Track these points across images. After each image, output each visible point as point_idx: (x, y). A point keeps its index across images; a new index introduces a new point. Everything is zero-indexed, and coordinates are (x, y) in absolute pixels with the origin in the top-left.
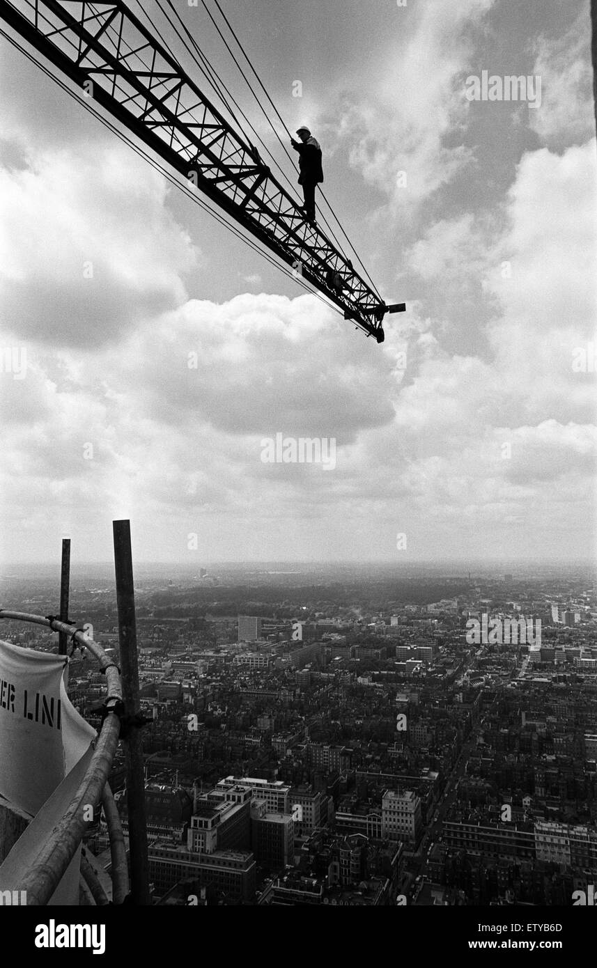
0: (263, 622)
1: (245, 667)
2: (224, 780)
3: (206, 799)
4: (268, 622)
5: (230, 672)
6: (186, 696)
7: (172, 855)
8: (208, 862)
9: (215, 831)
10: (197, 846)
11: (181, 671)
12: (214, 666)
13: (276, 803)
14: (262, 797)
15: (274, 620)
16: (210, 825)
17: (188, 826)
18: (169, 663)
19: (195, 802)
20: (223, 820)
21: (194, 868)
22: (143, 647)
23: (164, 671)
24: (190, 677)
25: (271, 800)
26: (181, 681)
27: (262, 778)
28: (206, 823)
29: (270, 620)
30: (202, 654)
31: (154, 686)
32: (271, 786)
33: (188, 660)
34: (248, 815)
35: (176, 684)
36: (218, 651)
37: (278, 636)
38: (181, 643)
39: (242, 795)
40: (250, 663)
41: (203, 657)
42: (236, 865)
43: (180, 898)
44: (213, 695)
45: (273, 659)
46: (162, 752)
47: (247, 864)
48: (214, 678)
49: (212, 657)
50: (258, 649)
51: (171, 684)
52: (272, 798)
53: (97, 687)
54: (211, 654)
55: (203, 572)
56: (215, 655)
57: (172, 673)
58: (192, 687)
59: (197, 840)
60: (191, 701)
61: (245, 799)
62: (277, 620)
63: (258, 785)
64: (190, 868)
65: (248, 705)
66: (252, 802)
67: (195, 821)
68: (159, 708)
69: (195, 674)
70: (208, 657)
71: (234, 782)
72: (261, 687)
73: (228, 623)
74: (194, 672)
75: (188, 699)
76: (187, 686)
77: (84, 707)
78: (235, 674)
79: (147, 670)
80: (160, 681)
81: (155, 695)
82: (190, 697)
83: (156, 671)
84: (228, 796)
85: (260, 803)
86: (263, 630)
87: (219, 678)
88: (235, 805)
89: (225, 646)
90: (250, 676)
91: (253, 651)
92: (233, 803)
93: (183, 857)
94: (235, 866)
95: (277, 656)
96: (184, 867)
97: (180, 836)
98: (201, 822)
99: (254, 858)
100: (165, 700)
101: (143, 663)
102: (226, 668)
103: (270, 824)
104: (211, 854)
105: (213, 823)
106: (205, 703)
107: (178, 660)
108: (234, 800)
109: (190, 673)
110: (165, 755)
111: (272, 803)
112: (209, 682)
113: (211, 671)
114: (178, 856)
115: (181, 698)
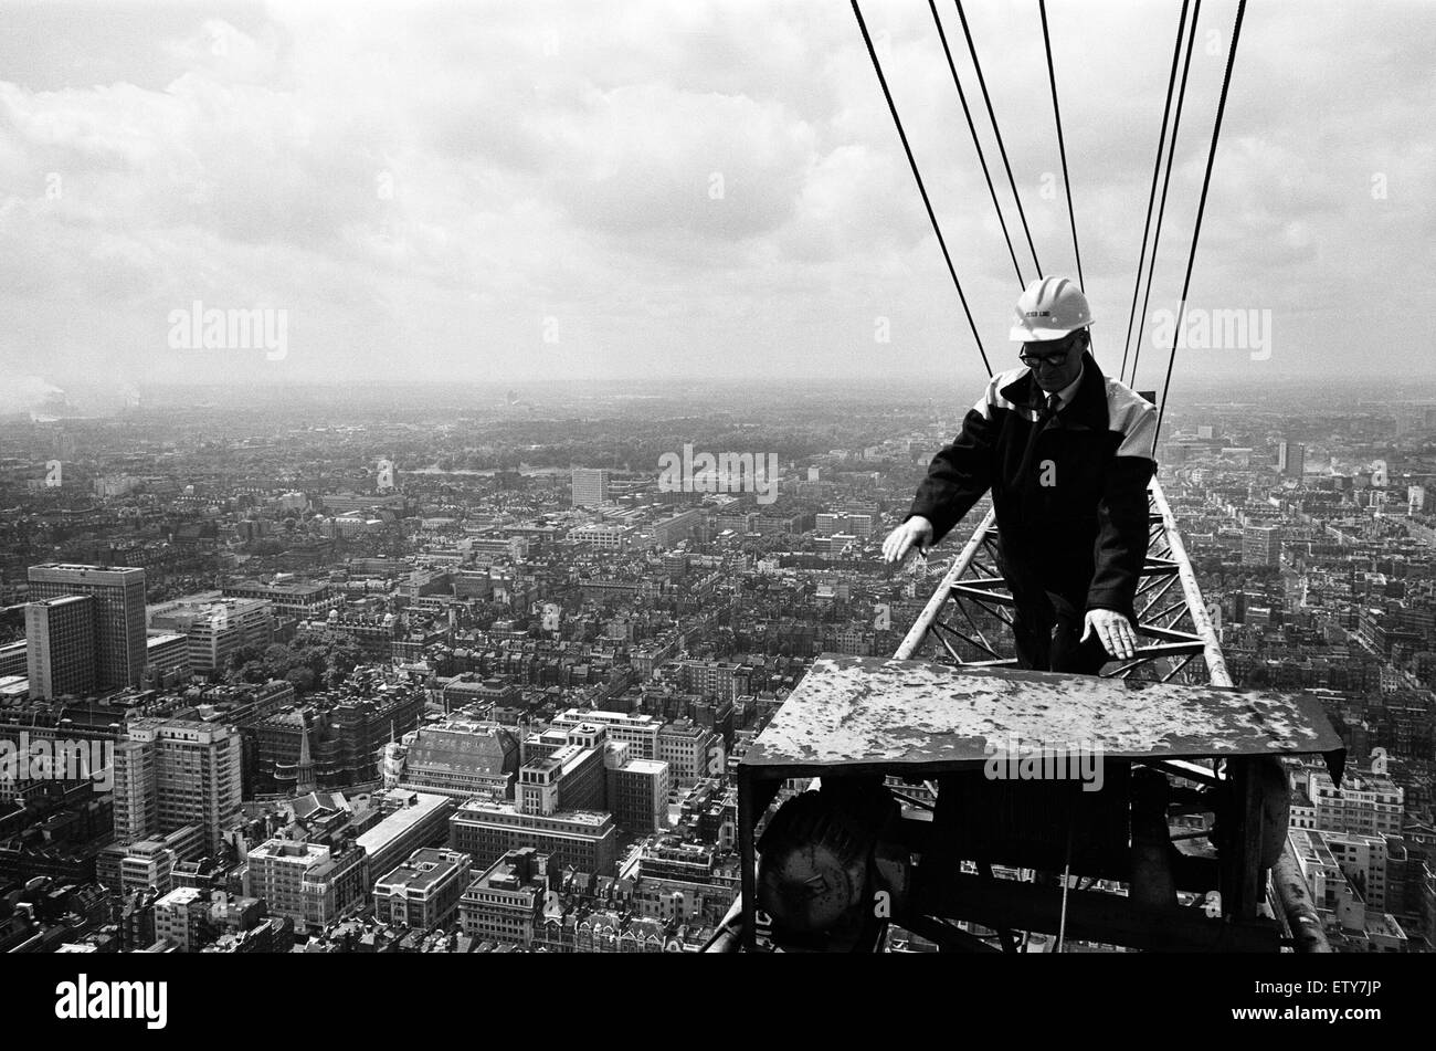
0: (611, 477)
1: (584, 547)
2: (563, 715)
3: (538, 742)
4: (617, 477)
5: (563, 554)
6: (498, 592)
7: (494, 818)
8: (546, 826)
9: (555, 787)
10: (530, 807)
11: (487, 555)
12: (538, 546)
13: (640, 746)
14: (619, 737)
15: (627, 472)
16: (547, 779)
17: (515, 779)
18: (468, 542)
19: (522, 747)
20: (566, 771)
21: (527, 835)
22: (426, 518)
23: (461, 554)
24: (502, 563)
25: (633, 742)
26: (488, 569)
27: (619, 711)
28: (542, 776)
29: (620, 472)
30: (519, 527)
31: (448, 578)
32: (633, 723)
33: (498, 537)
34: (602, 763)
35: (481, 575)
36: (542, 523)
37: (634, 497)
38: (484, 511)
39: (592, 737)
40: (593, 540)
41: (521, 532)
42: (587, 829)
43: (511, 874)
44: (539, 590)
45: (628, 534)
46: (468, 674)
47: (604, 828)
48: (539, 564)
49: (535, 532)
50: (604, 519)
51: (473, 575)
52: (635, 739)
53: (360, 580)
54: (532, 527)
55: (512, 396)
56: (538, 529)
57: (473, 557)
58: (506, 578)
59: (530, 798)
60: (506, 599)
61: (596, 742)
62: (632, 473)
63: (613, 721)
64: (520, 835)
65: (592, 603)
66: (606, 745)
67: (525, 774)
68: (459, 612)
69: (510, 559)
70: (529, 531)
71: (578, 718)
72: (611, 577)
73: (555, 478)
74: (507, 556)
75: (501, 597)
76: (499, 578)
77: (344, 610)
78: (570, 557)
79: (435, 554)
80: (456, 571)
81: (450, 592)
82: (505, 594)
83: (448, 554)
84: (572, 739)
85: (618, 746)
86: (610, 490)
87: (546, 564)
88: (582, 751)
89: (553, 515)
90: (594, 560)
91: (596, 523)
92: (578, 748)
93: (509, 819)
94: (586, 832)
95: (634, 530)
96: (513, 834)
97: (504, 791)
98: (533, 775)
99: (612, 821)
100: (466, 598)
101: (428, 542)
102: (557, 549)
103: (633, 774)
104: (550, 816)
105: (551, 776)
106: (527, 604)
107: (483, 537)
108: (580, 743)
109: (501, 556)
110: (471, 679)
111: (635, 745)
112: (530, 571)
113: (534, 552)
114: (502, 819)
115: (491, 597)
